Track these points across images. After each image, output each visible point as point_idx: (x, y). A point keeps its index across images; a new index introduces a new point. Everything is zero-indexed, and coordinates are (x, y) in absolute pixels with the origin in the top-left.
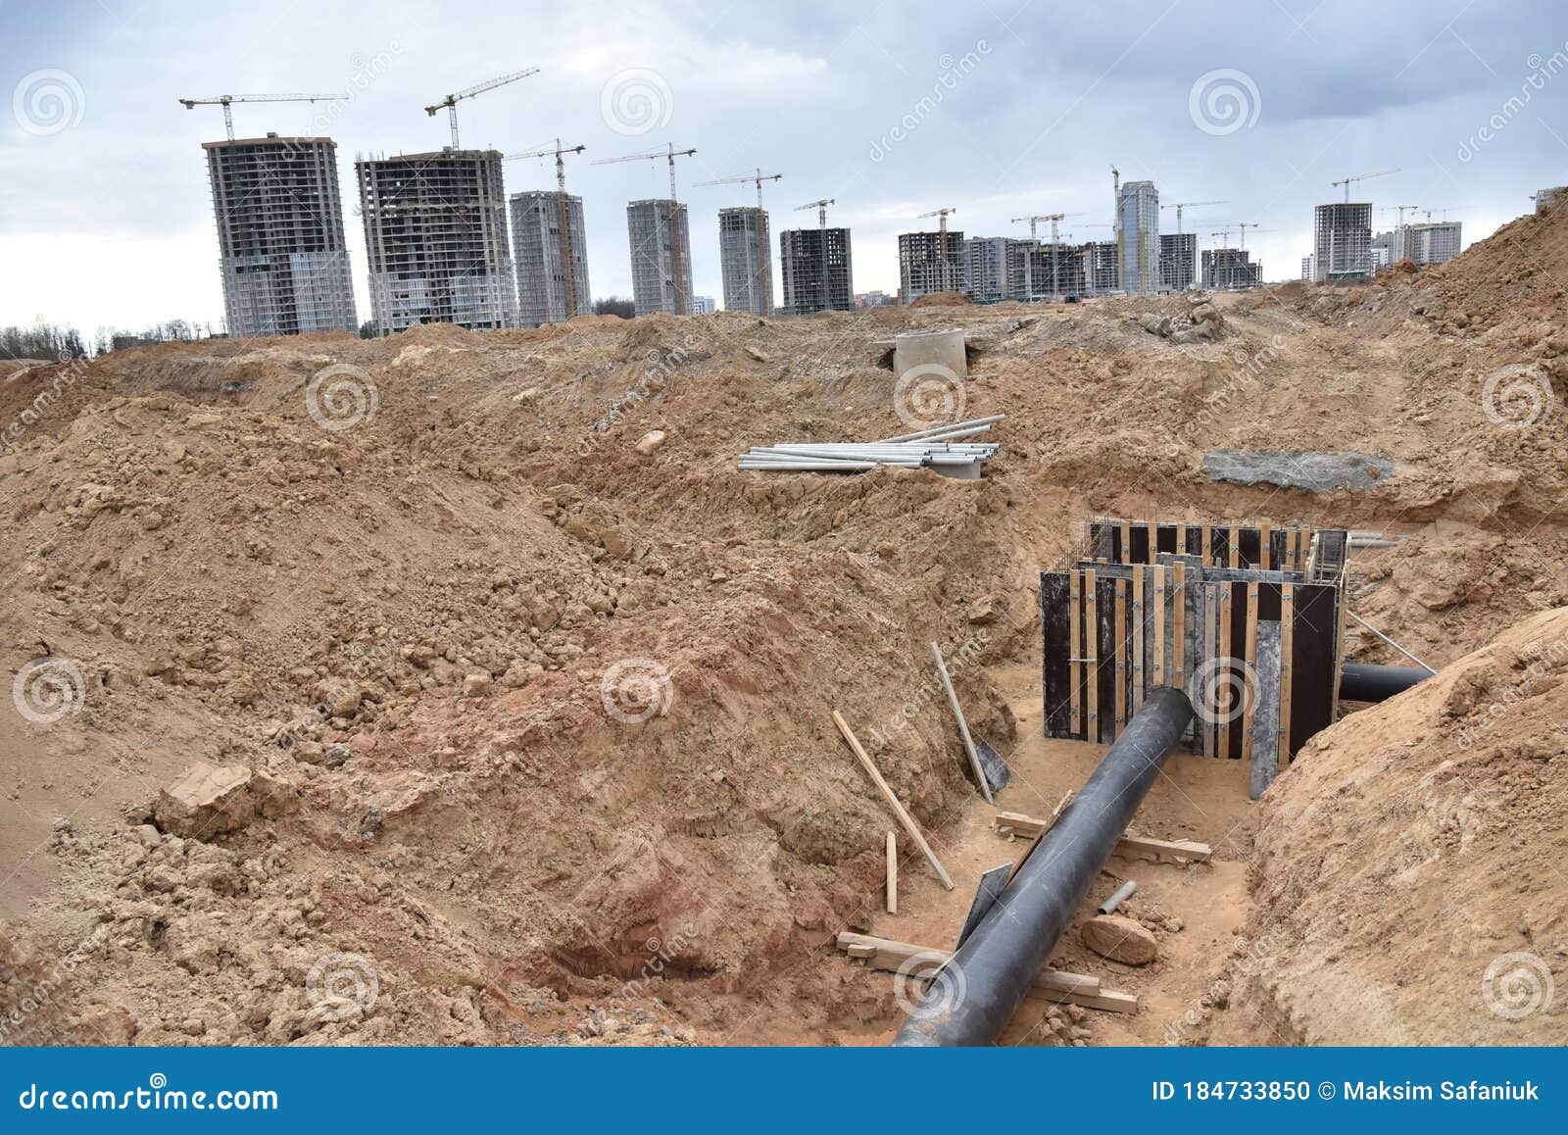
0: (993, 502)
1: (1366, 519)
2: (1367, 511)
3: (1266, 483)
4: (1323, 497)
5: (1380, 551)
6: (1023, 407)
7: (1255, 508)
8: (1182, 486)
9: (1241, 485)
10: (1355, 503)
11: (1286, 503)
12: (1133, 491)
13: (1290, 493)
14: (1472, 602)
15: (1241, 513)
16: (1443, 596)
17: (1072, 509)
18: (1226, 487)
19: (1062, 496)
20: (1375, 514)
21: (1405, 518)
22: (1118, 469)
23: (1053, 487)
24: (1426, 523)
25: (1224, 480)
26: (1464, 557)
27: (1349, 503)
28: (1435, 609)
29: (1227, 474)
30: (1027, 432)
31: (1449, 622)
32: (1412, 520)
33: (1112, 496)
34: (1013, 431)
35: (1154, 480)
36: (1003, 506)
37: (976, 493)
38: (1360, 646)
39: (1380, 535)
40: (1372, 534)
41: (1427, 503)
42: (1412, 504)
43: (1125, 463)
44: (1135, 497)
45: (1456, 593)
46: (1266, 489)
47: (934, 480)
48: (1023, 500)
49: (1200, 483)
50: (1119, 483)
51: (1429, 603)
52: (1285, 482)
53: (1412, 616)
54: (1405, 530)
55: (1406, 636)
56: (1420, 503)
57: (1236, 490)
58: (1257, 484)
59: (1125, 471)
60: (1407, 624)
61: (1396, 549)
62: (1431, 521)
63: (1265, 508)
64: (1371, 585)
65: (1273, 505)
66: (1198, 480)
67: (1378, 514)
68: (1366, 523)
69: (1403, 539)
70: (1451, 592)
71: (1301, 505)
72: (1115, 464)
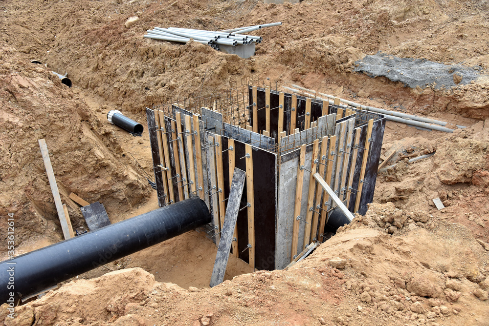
0: (240, 68)
1: (440, 111)
2: (441, 105)
3: (384, 76)
4: (415, 91)
5: (442, 134)
6: (301, 20)
7: (377, 92)
8: (338, 73)
9: (371, 76)
10: (436, 98)
11: (395, 92)
12: (315, 72)
13: (398, 85)
14: (475, 185)
15: (368, 94)
16: (454, 175)
17: (284, 79)
18: (362, 77)
19: (282, 70)
20: (446, 108)
21: (464, 114)
22: (309, 58)
23: (279, 65)
24: (478, 120)
25: (361, 72)
26: (484, 150)
27: (431, 98)
28: (444, 183)
29: (365, 69)
30: (293, 34)
31: (451, 195)
32: (469, 116)
33: (303, 74)
34: (286, 32)
35: (326, 67)
36: (246, 71)
37: (224, 61)
38: (393, 196)
39: (445, 123)
40: (441, 122)
41: (480, 105)
42: (470, 104)
43: (312, 54)
44: (315, 76)
45: (465, 176)
46: (384, 81)
47: (209, 52)
48: (260, 70)
49: (349, 72)
50: (308, 66)
51: (443, 178)
52: (396, 77)
53: (430, 184)
54: (464, 123)
55: (420, 197)
56: (475, 105)
57: (368, 80)
58: (380, 76)
59: (312, 59)
60: (425, 189)
61: (451, 135)
62: (481, 119)
63: (382, 94)
64: (424, 156)
65: (387, 92)
66: (348, 70)
67: (449, 108)
68: (439, 114)
69: (460, 127)
70: (460, 174)
71: (403, 95)
72: (308, 55)
